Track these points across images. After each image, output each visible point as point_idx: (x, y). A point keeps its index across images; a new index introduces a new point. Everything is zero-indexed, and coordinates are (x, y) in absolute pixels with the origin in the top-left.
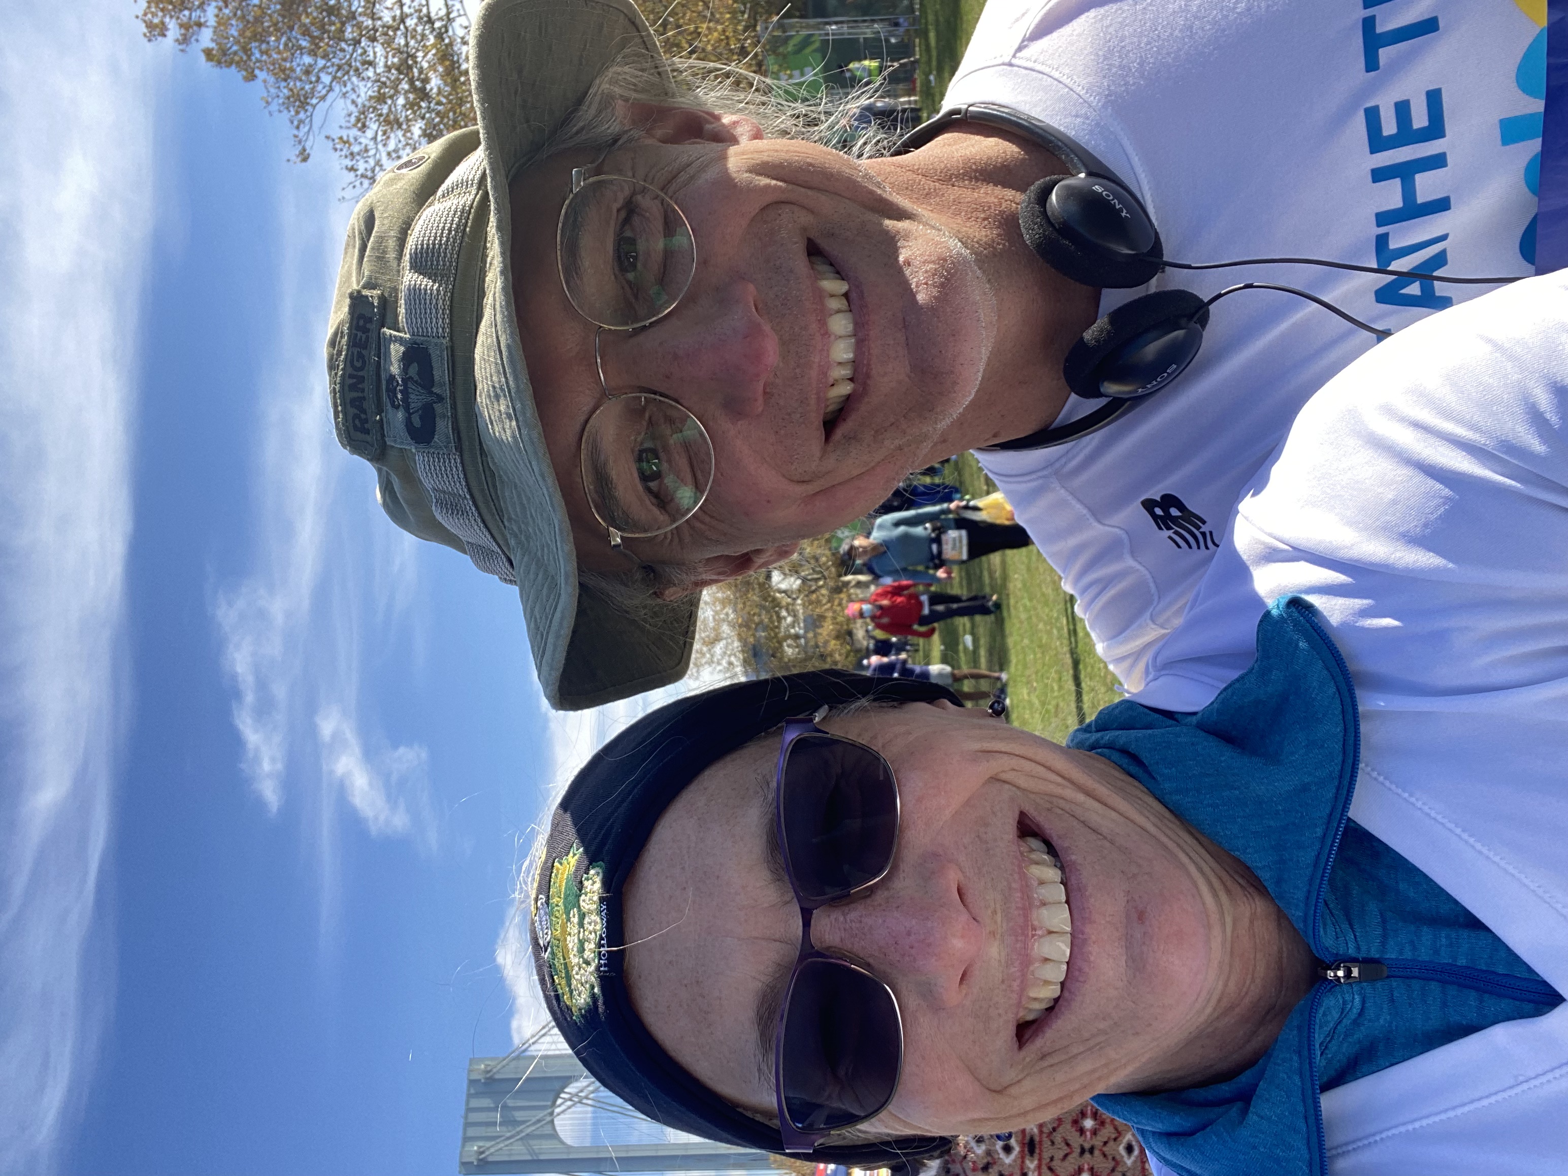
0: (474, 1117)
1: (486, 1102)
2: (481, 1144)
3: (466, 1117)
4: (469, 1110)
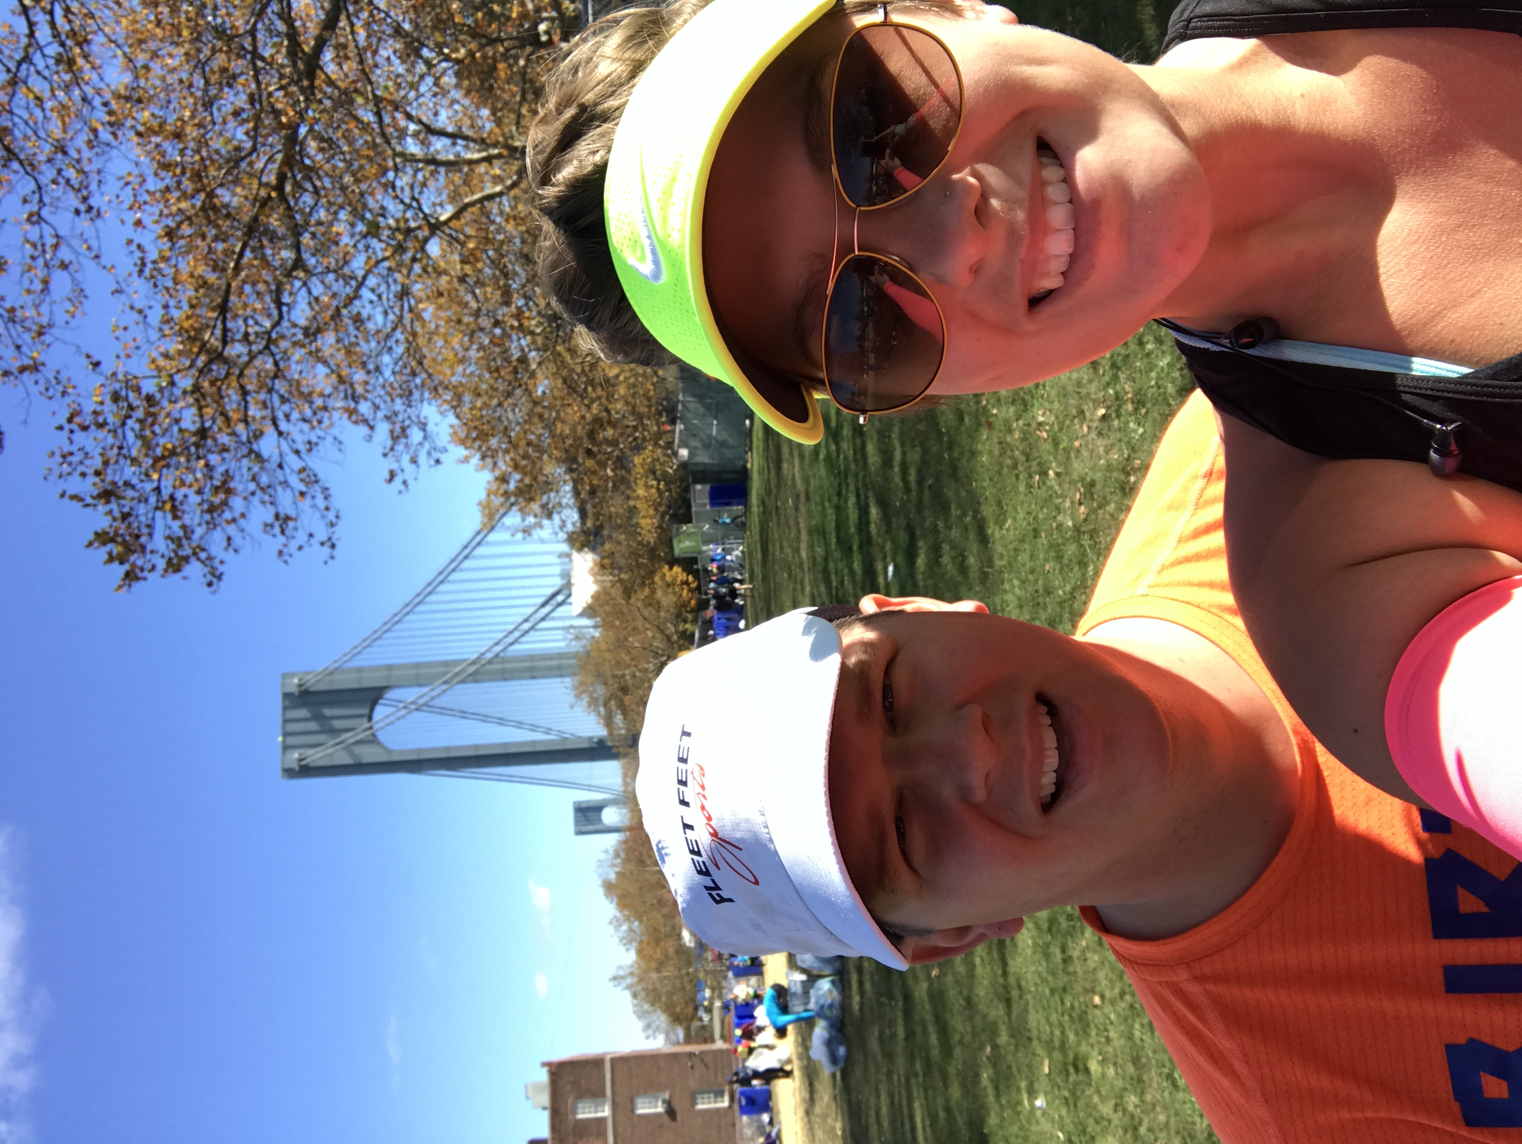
0: (291, 727)
1: (303, 713)
2: (302, 751)
3: (284, 727)
4: (286, 721)
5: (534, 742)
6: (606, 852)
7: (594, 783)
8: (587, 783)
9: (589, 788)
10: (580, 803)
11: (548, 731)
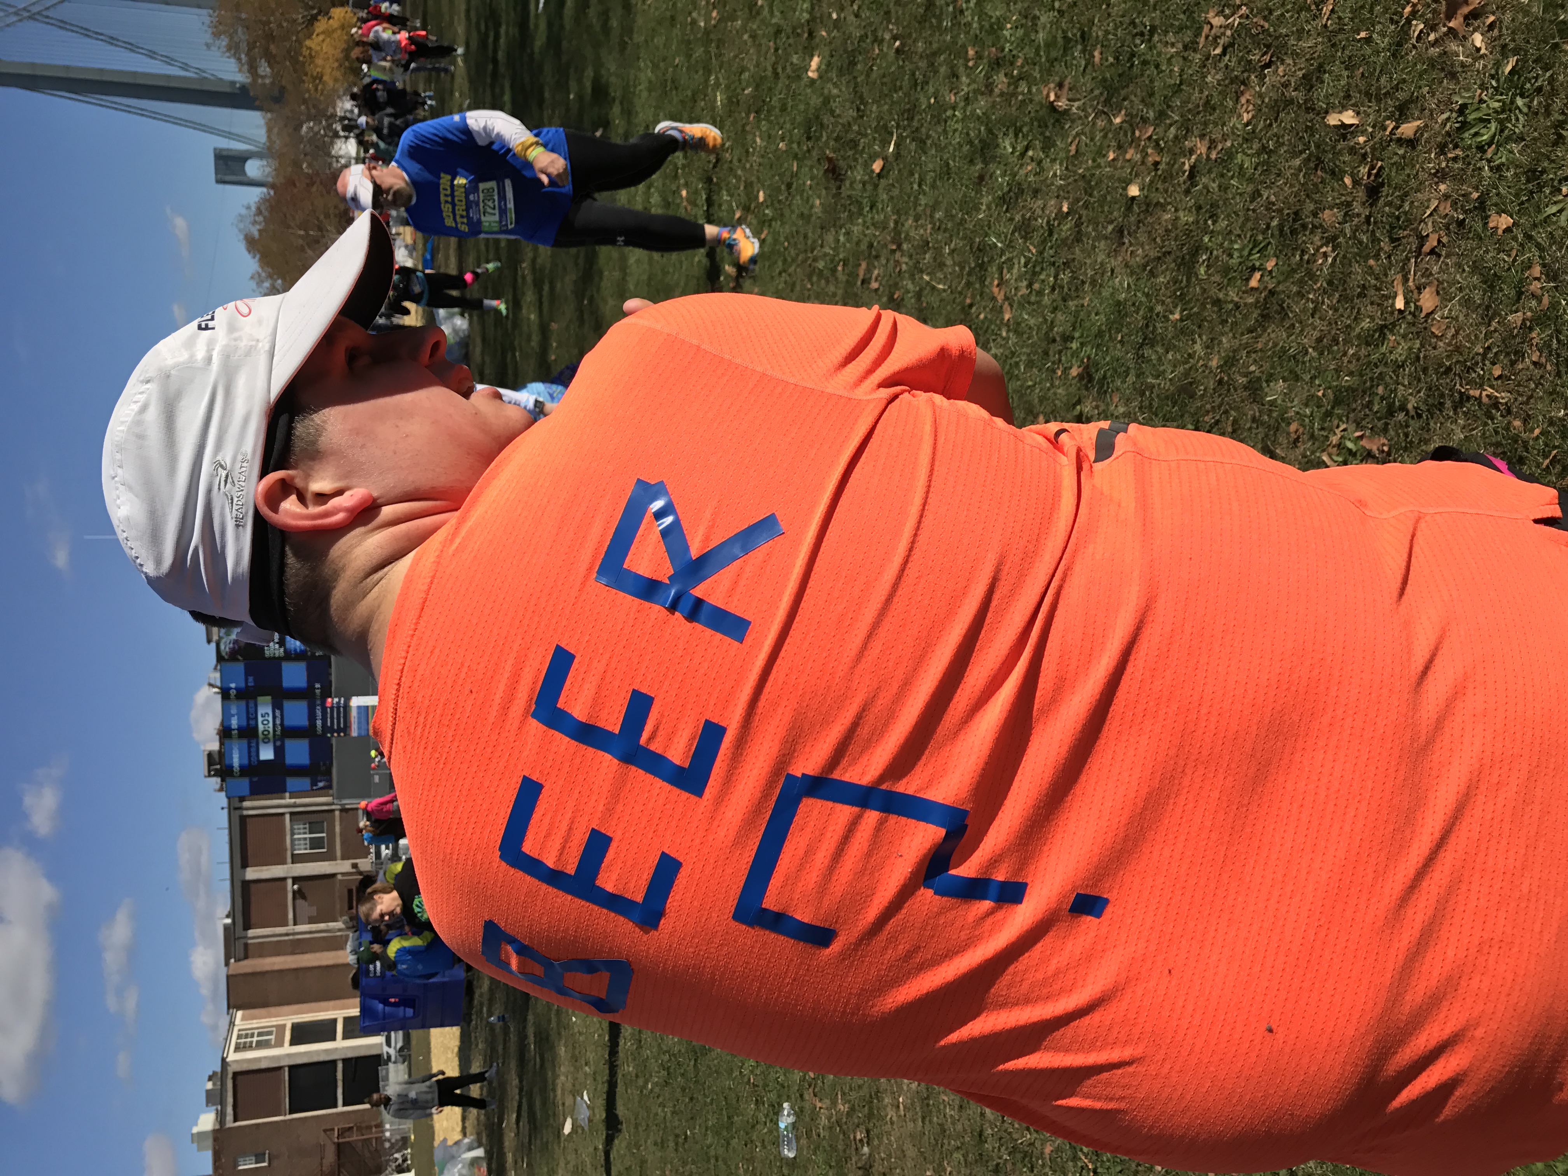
5: (168, 77)
6: (248, 208)
7: (234, 130)
8: (227, 129)
9: (229, 135)
10: (221, 150)
11: (185, 67)
